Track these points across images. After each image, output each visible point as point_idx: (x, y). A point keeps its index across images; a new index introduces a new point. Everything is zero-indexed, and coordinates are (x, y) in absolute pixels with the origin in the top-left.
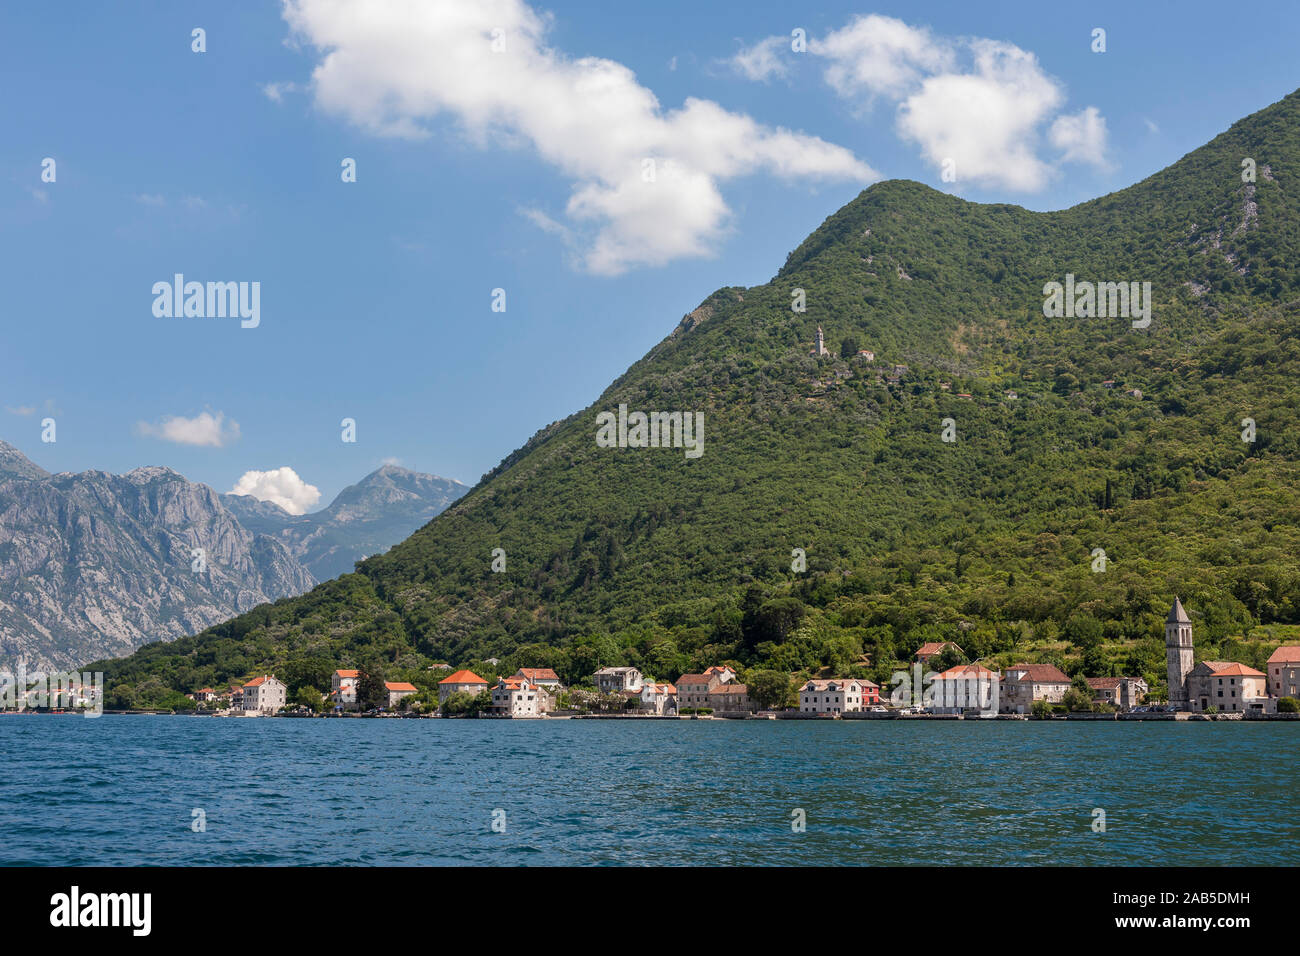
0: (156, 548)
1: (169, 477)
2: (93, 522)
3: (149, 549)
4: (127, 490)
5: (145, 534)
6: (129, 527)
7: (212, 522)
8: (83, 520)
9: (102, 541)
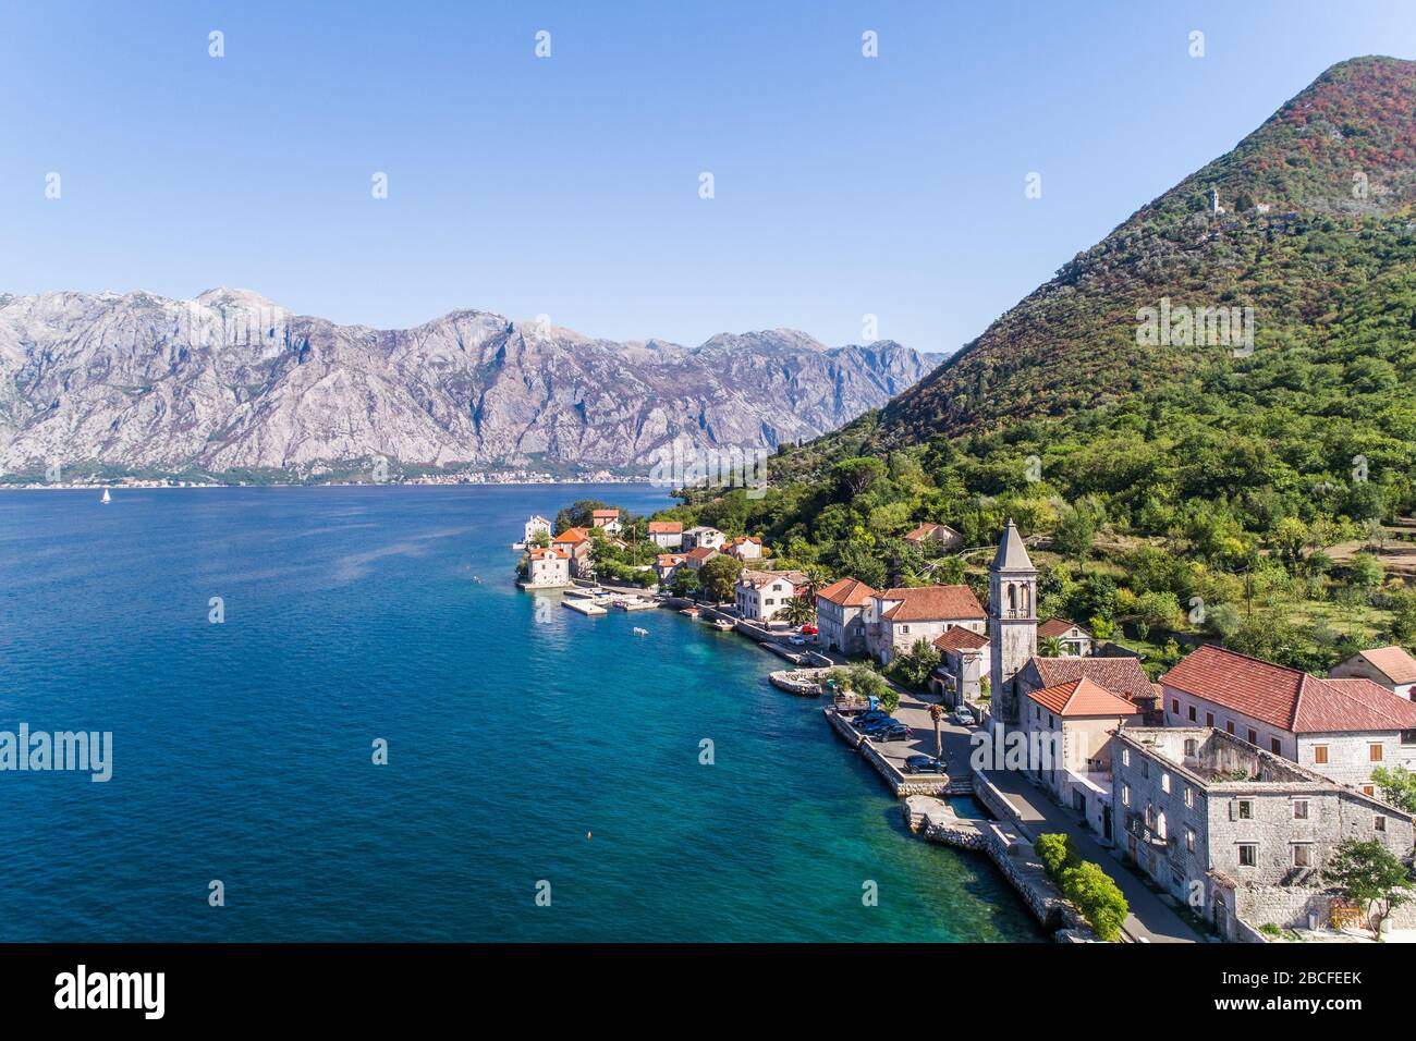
0: (886, 387)
1: (893, 345)
2: (849, 374)
3: (882, 387)
4: (869, 355)
5: (879, 379)
6: (871, 375)
7: (918, 370)
8: (843, 374)
9: (855, 384)
